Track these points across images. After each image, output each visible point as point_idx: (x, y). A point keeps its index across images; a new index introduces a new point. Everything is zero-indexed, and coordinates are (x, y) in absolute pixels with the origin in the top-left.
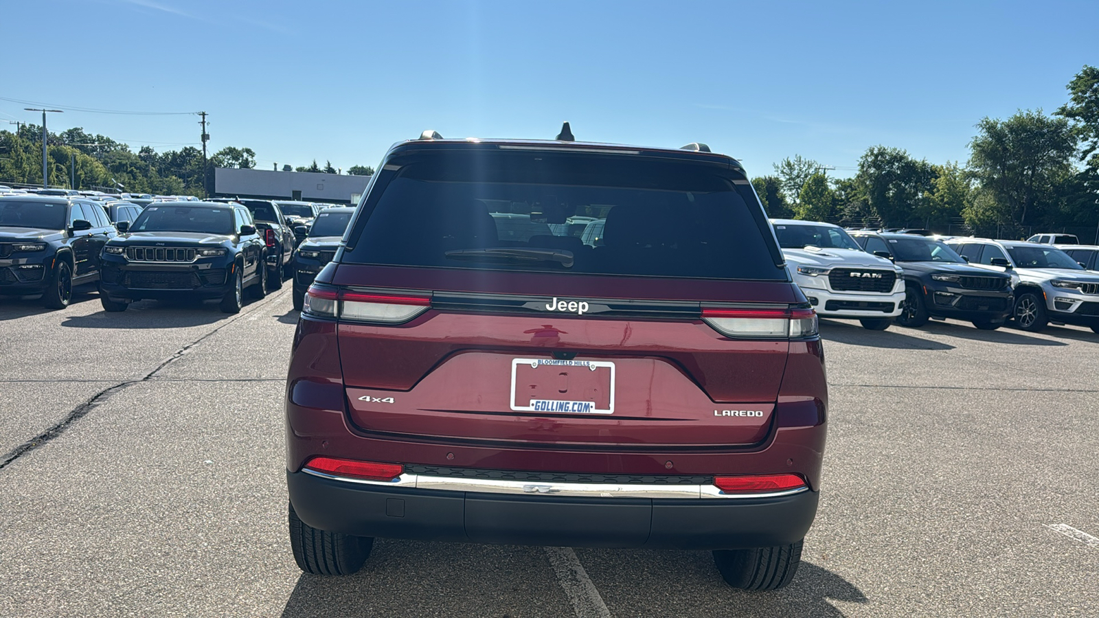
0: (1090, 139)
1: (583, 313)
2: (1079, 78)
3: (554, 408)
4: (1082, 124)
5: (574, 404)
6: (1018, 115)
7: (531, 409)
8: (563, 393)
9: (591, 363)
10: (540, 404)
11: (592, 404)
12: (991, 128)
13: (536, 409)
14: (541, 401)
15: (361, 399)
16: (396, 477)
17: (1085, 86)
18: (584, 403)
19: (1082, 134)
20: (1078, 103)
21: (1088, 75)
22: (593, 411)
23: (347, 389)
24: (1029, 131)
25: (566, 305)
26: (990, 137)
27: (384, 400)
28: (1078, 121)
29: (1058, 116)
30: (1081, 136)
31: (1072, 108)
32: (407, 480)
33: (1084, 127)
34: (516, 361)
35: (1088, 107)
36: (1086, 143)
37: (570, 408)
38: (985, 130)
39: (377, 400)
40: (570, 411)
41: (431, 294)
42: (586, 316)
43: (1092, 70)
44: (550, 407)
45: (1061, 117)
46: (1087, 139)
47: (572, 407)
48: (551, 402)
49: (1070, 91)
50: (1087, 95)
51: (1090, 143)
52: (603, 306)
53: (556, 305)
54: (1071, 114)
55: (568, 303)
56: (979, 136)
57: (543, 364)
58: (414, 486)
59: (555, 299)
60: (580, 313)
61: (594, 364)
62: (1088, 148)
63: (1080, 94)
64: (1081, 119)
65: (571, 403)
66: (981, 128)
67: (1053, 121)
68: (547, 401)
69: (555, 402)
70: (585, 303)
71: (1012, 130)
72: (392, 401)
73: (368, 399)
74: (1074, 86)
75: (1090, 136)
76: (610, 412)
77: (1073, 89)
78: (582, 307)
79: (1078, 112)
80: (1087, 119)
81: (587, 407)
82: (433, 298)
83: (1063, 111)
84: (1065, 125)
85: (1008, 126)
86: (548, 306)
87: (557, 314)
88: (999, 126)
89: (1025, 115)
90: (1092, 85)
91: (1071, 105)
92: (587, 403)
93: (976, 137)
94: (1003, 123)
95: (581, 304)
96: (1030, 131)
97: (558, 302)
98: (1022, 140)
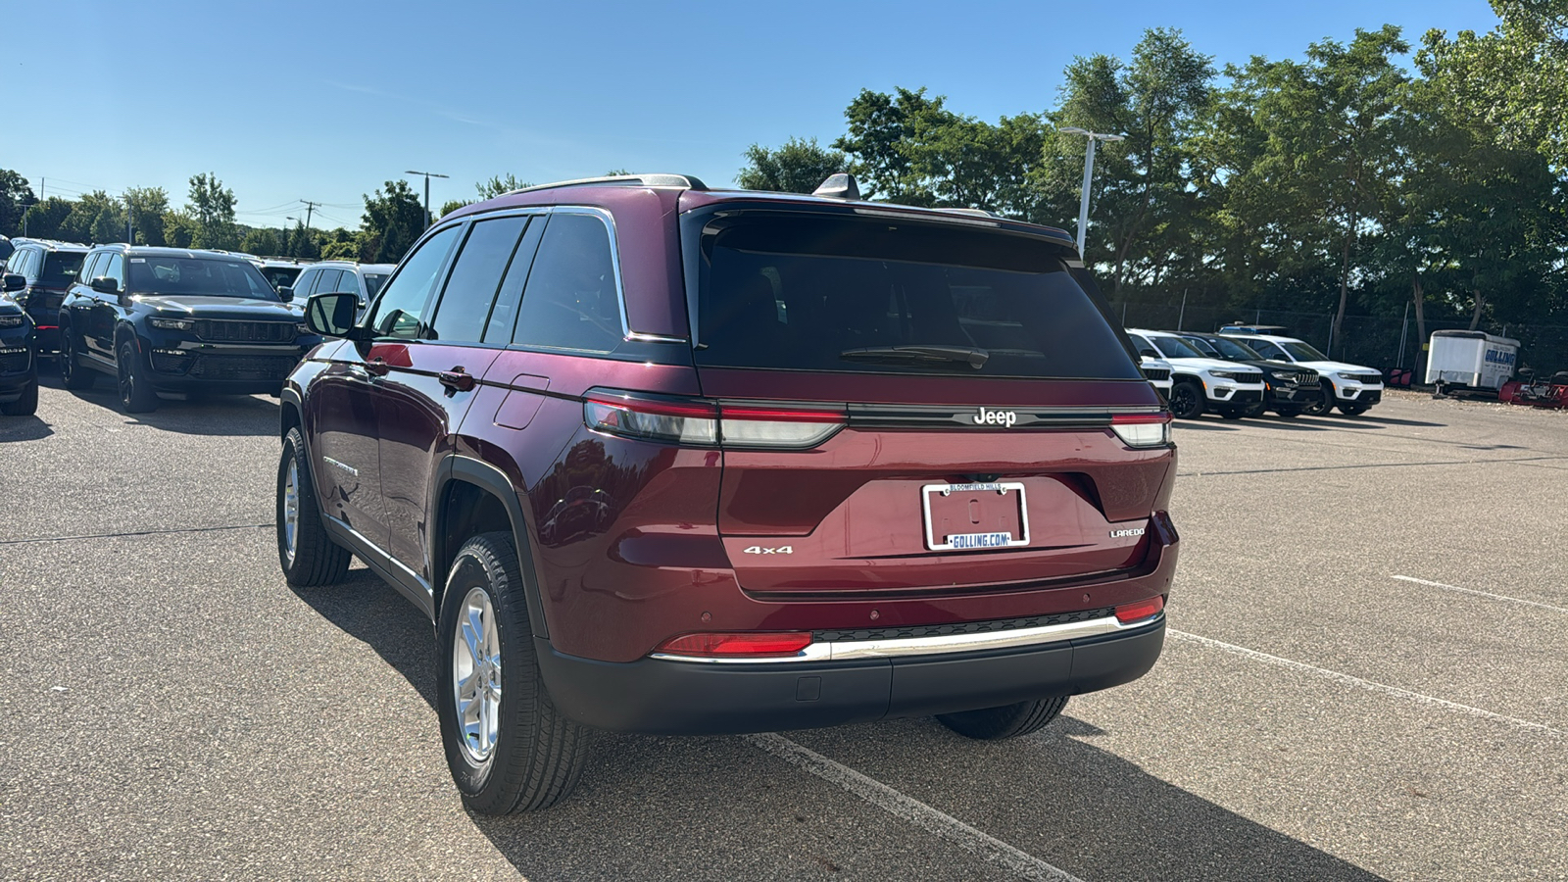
0: (870, 181)
1: (1011, 425)
2: (857, 103)
3: (973, 543)
4: (859, 162)
5: (992, 536)
6: (791, 145)
7: (950, 546)
8: (976, 526)
9: (1003, 485)
10: (958, 540)
11: (1009, 535)
12: (761, 159)
13: (956, 546)
14: (959, 536)
15: (747, 551)
16: (798, 650)
17: (864, 114)
18: (1000, 534)
19: (860, 174)
20: (857, 135)
21: (867, 102)
22: (1011, 543)
23: (723, 539)
24: (803, 166)
25: (994, 417)
26: (761, 170)
27: (779, 551)
28: (857, 157)
29: (835, 150)
30: (859, 176)
31: (850, 141)
32: (817, 651)
33: (862, 165)
34: (928, 489)
35: (866, 141)
36: (865, 185)
37: (989, 542)
38: (754, 161)
39: (771, 551)
40: (989, 546)
41: (845, 408)
42: (1014, 429)
43: (871, 95)
44: (969, 543)
45: (838, 150)
46: (867, 181)
47: (990, 540)
48: (969, 536)
49: (848, 119)
50: (866, 126)
51: (870, 186)
52: (1030, 414)
53: (986, 417)
54: (850, 149)
55: (996, 413)
56: (749, 169)
57: (956, 491)
58: (829, 658)
59: (982, 409)
60: (1008, 426)
61: (1007, 486)
62: (868, 192)
63: (858, 123)
64: (860, 155)
65: (989, 535)
66: (750, 158)
67: (828, 155)
68: (965, 535)
69: (973, 535)
70: (1012, 413)
71: (785, 164)
72: (789, 550)
73: (758, 550)
74: (852, 113)
75: (869, 177)
76: (1025, 543)
77: (851, 117)
78: (1009, 418)
79: (857, 146)
80: (866, 155)
81: (1004, 539)
82: (847, 412)
83: (841, 144)
84: (841, 161)
85: (781, 158)
86: (976, 418)
87: (987, 429)
88: (770, 156)
89: (798, 145)
90: (871, 114)
91: (849, 137)
92: (1004, 534)
93: (744, 169)
94: (775, 154)
95: (1008, 414)
96: (805, 166)
97: (986, 413)
98: (796, 177)
